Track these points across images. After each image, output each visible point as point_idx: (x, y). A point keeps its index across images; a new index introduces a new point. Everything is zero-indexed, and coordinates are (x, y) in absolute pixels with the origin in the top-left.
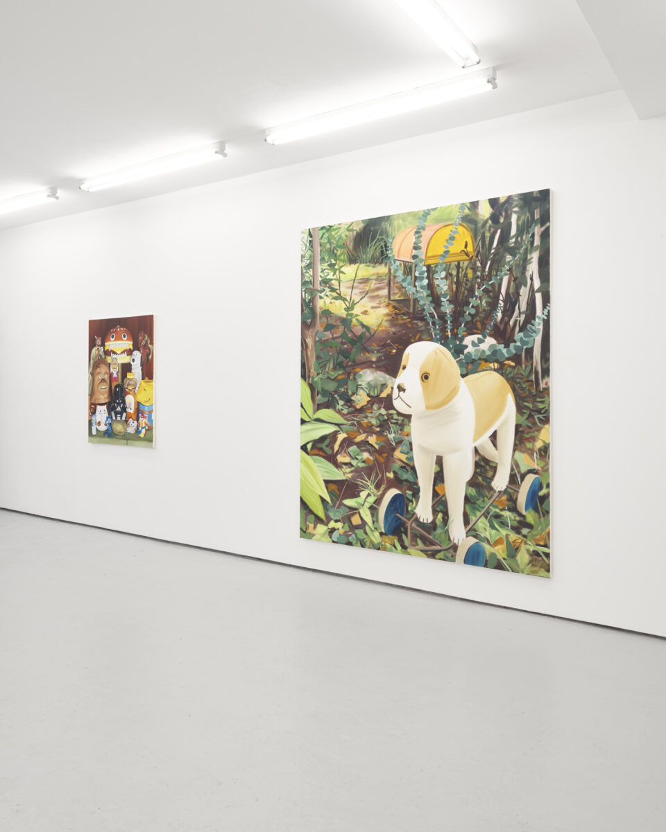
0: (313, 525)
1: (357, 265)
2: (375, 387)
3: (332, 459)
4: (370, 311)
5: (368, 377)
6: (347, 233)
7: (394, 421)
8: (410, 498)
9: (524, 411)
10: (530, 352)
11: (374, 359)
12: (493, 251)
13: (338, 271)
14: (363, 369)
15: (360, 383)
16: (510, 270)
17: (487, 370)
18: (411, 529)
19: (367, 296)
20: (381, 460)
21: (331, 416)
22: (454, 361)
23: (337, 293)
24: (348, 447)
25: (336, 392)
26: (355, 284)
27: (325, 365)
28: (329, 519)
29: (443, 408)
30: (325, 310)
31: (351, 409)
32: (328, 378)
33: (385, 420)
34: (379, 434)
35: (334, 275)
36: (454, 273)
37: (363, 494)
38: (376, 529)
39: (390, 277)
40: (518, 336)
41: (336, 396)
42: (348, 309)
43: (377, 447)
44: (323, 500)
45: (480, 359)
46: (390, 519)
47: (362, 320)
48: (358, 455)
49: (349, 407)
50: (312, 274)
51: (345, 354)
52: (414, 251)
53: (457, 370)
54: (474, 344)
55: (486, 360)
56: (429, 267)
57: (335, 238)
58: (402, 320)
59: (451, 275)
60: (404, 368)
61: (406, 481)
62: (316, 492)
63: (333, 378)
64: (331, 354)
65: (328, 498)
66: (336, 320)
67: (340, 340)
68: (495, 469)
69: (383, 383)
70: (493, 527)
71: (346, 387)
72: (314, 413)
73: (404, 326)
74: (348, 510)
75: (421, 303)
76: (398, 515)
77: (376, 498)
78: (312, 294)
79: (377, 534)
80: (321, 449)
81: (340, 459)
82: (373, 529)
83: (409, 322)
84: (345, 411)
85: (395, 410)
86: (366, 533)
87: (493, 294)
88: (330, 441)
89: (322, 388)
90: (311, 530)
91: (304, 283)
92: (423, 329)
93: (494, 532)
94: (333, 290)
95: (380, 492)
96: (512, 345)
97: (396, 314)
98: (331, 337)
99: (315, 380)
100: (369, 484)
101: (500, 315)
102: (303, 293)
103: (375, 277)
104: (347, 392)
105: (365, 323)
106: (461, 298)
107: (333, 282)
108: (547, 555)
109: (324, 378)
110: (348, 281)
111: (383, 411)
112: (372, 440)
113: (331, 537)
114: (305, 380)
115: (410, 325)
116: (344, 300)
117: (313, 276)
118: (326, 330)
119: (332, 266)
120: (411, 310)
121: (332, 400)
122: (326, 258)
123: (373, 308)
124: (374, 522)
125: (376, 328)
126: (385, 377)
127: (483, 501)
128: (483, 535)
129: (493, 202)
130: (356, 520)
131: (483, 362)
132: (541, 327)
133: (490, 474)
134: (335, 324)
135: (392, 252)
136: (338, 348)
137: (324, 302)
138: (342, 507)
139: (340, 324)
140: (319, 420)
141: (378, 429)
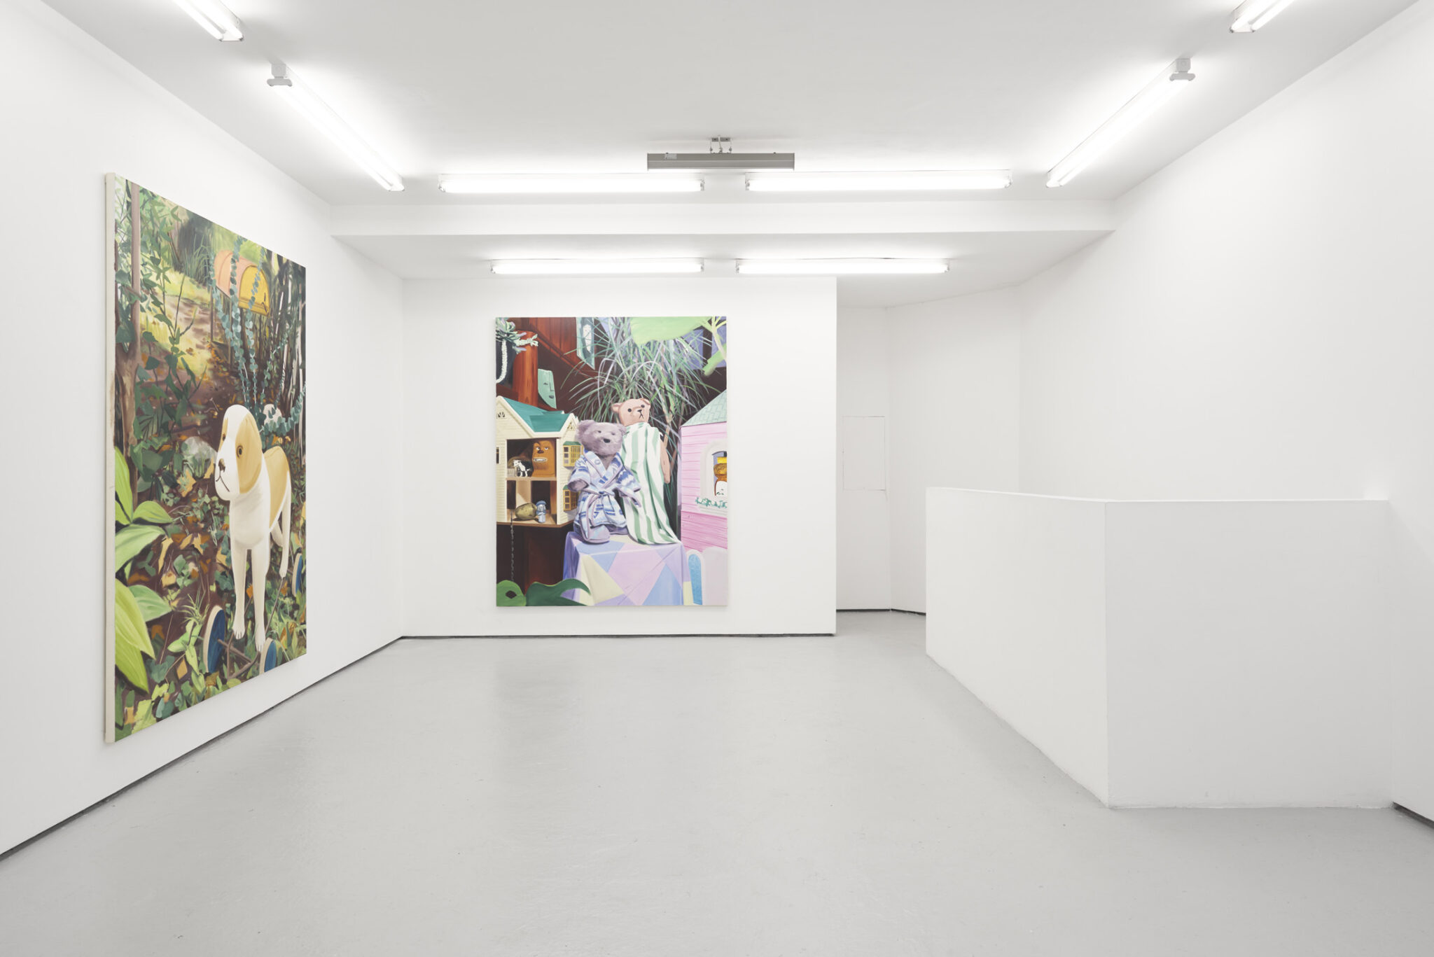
0: (132, 709)
1: (182, 275)
2: (200, 464)
3: (155, 584)
4: (196, 351)
5: (194, 447)
6: (172, 219)
7: (216, 512)
8: (228, 611)
9: (295, 489)
10: (297, 425)
11: (199, 423)
12: (280, 313)
13: (162, 274)
14: (188, 436)
15: (186, 458)
16: (288, 339)
17: (276, 445)
18: (230, 653)
19: (192, 327)
20: (206, 569)
21: (154, 511)
22: (258, 432)
23: (161, 309)
24: (174, 559)
25: (160, 471)
26: (181, 305)
27: (148, 426)
28: (152, 684)
29: (250, 491)
30: (146, 333)
31: (177, 498)
32: (152, 448)
33: (209, 512)
34: (204, 532)
35: (158, 277)
36: (258, 327)
37: (189, 627)
38: (201, 671)
39: (212, 308)
40: (293, 410)
41: (160, 478)
42: (174, 340)
43: (201, 551)
44: (145, 656)
45: (273, 432)
46: (213, 652)
47: (187, 362)
48: (184, 568)
49: (175, 495)
50: (130, 263)
51: (169, 409)
52: (231, 283)
53: (259, 444)
54: (271, 417)
55: (276, 434)
56: (241, 309)
57: (158, 218)
58: (223, 372)
59: (256, 328)
60: (224, 438)
61: (226, 590)
62: (137, 646)
63: (157, 448)
64: (154, 408)
65: (151, 653)
66: (160, 354)
67: (164, 387)
68: (281, 553)
69: (207, 457)
70: (281, 620)
71: (171, 463)
72: (134, 508)
73: (223, 380)
74: (173, 658)
75: (237, 354)
76: (220, 640)
77: (201, 626)
78: (130, 299)
79: (202, 678)
80: (143, 571)
81: (167, 580)
82: (198, 673)
83: (228, 377)
84: (170, 503)
85: (218, 496)
86: (192, 684)
87: (279, 357)
88: (154, 555)
89: (144, 465)
90: (130, 720)
91: (120, 275)
92: (237, 388)
93: (281, 623)
94: (157, 303)
95: (205, 616)
96: (289, 418)
97: (218, 362)
98: (154, 379)
99: (136, 450)
100: (194, 609)
101: (283, 384)
102: (119, 291)
103: (198, 302)
104: (173, 472)
105: (190, 367)
106: (262, 358)
107: (157, 288)
108: (305, 630)
109: (147, 448)
110: (173, 296)
111: (207, 499)
112: (198, 542)
113: (154, 714)
114: (122, 451)
115: (228, 381)
116: (169, 324)
117: (133, 266)
118: (147, 368)
119: (155, 261)
120: (229, 362)
121: (156, 484)
122: (149, 245)
123: (198, 347)
124: (199, 662)
125: (200, 378)
126: (209, 450)
127: (275, 593)
128: (275, 632)
129: (280, 258)
130: (182, 671)
131: (274, 436)
132: (302, 404)
133: (279, 561)
134: (159, 359)
135: (214, 275)
136: (162, 399)
137: (145, 318)
138: (169, 657)
139: (164, 361)
140: (140, 522)
141: (202, 526)
